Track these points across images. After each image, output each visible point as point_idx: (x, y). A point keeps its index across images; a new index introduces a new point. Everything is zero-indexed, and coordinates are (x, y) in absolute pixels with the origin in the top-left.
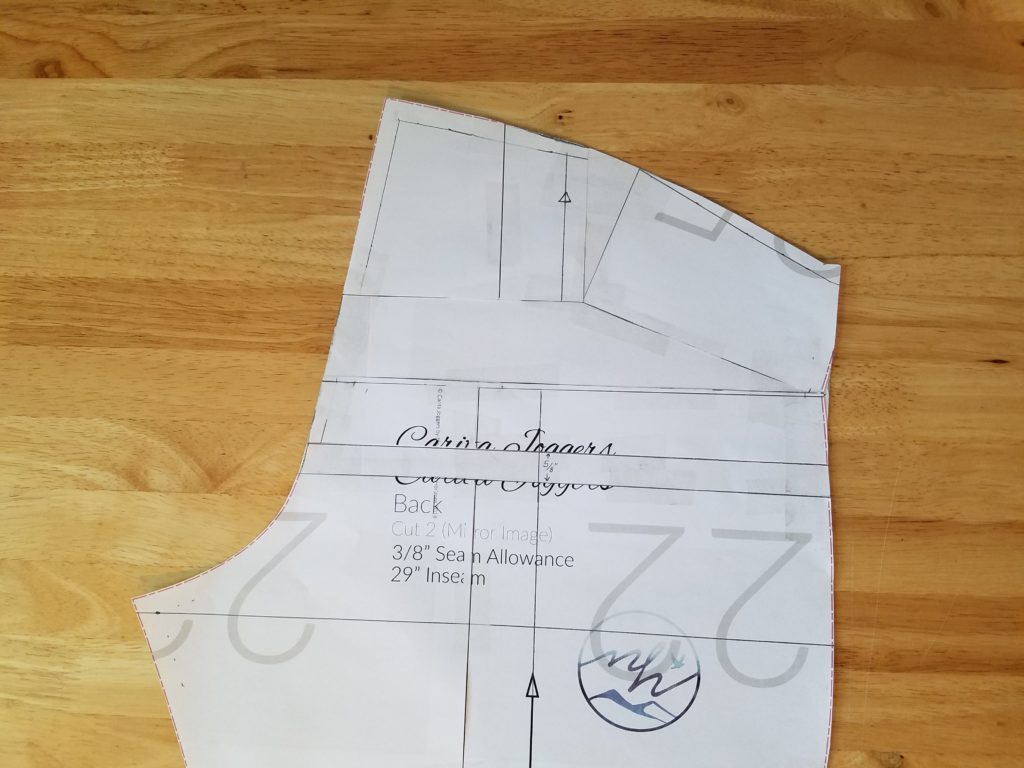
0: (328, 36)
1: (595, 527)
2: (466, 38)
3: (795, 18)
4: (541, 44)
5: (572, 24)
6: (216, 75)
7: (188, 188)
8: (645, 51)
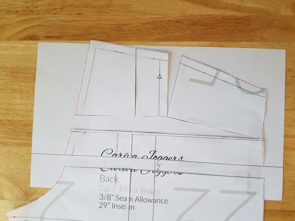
0: (65, 23)
1: (176, 189)
2: (118, 24)
3: (247, 15)
4: (147, 26)
5: (159, 18)
6: (22, 39)
7: (13, 84)
8: (188, 28)
